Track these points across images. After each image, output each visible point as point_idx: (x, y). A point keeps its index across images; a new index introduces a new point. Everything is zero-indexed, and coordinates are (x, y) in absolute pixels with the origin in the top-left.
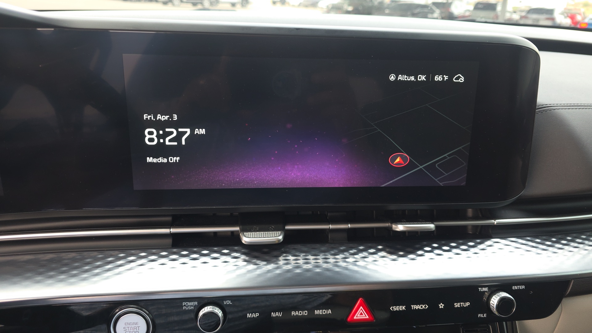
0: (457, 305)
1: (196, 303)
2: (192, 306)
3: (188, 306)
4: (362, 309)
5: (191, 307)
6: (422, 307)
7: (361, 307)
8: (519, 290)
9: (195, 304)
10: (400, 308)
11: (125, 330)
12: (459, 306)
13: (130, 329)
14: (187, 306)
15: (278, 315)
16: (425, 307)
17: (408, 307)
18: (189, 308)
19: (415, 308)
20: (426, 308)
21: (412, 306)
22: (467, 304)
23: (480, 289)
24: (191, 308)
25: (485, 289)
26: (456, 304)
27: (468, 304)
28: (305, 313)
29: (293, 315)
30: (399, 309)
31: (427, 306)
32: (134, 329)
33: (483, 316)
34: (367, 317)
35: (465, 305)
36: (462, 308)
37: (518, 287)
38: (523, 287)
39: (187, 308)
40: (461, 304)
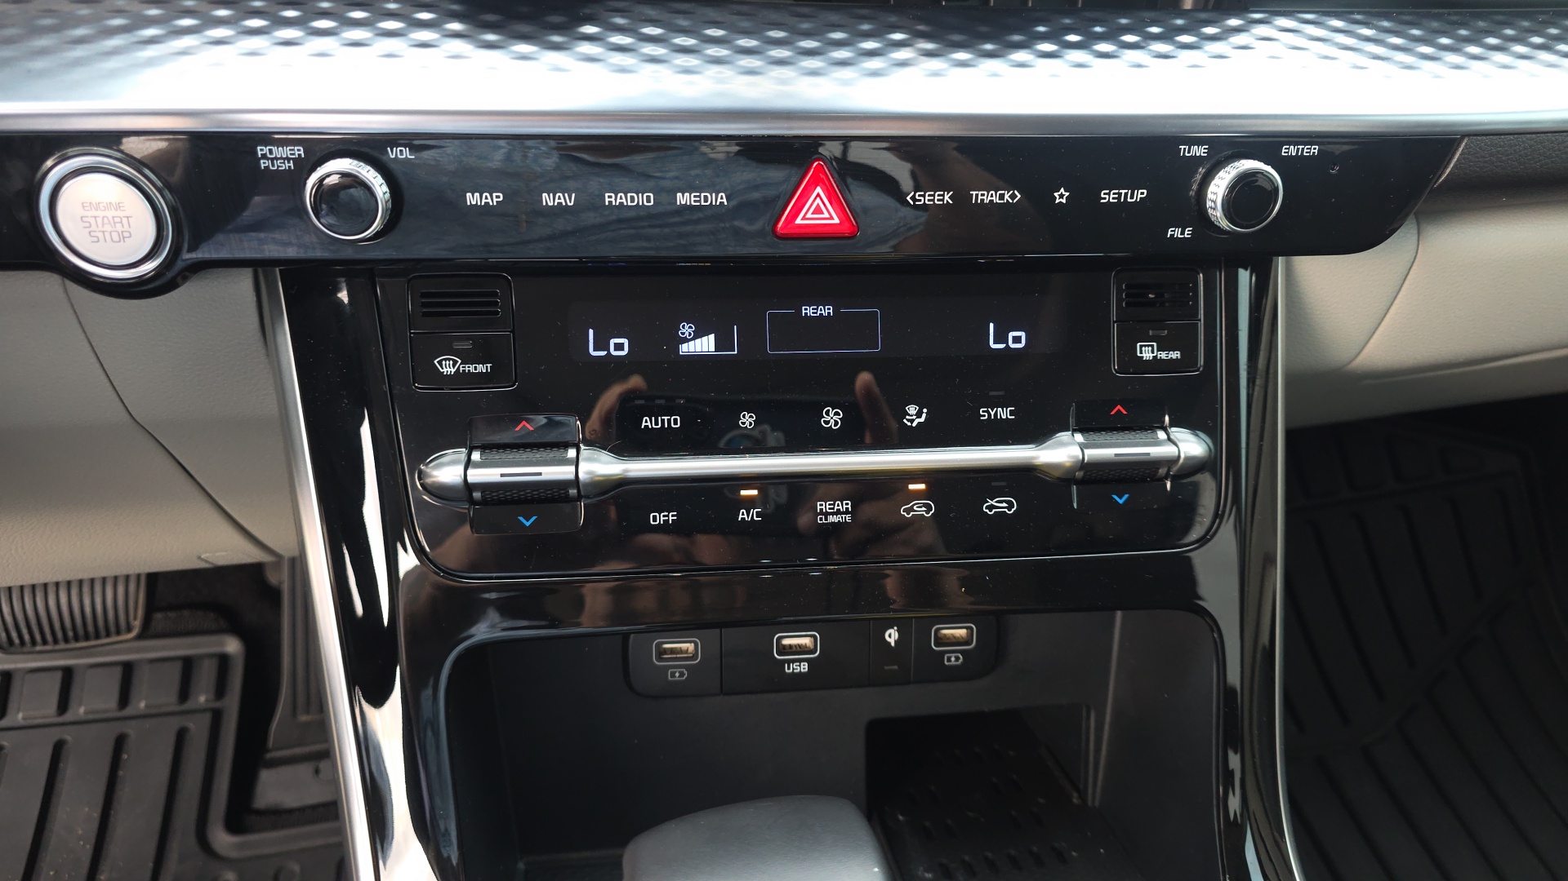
0: (1108, 197)
1: (299, 151)
2: (288, 159)
3: (277, 159)
4: (818, 195)
5: (284, 163)
6: (1002, 197)
7: (819, 190)
8: (1299, 158)
9: (297, 153)
10: (937, 198)
11: (88, 225)
12: (1113, 198)
13: (103, 224)
14: (272, 159)
15: (562, 201)
16: (1013, 197)
17: (962, 198)
18: (278, 167)
19: (982, 200)
20: (1015, 201)
21: (974, 193)
22: (1139, 196)
23: (1185, 149)
24: (287, 165)
25: (1199, 151)
26: (1105, 194)
27: (1141, 194)
28: (646, 199)
29: (610, 202)
30: (933, 200)
31: (1019, 196)
32: (115, 223)
33: (1183, 233)
34: (836, 221)
35: (1132, 197)
36: (1122, 206)
37: (1298, 149)
38: (1315, 149)
39: (273, 165)
40: (1120, 194)
